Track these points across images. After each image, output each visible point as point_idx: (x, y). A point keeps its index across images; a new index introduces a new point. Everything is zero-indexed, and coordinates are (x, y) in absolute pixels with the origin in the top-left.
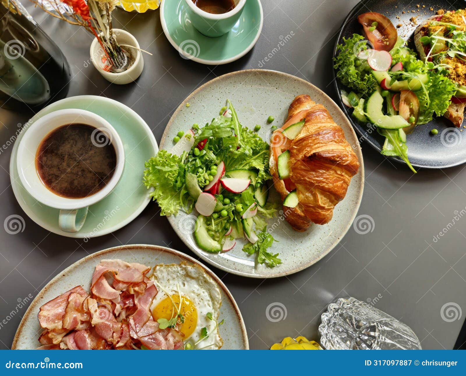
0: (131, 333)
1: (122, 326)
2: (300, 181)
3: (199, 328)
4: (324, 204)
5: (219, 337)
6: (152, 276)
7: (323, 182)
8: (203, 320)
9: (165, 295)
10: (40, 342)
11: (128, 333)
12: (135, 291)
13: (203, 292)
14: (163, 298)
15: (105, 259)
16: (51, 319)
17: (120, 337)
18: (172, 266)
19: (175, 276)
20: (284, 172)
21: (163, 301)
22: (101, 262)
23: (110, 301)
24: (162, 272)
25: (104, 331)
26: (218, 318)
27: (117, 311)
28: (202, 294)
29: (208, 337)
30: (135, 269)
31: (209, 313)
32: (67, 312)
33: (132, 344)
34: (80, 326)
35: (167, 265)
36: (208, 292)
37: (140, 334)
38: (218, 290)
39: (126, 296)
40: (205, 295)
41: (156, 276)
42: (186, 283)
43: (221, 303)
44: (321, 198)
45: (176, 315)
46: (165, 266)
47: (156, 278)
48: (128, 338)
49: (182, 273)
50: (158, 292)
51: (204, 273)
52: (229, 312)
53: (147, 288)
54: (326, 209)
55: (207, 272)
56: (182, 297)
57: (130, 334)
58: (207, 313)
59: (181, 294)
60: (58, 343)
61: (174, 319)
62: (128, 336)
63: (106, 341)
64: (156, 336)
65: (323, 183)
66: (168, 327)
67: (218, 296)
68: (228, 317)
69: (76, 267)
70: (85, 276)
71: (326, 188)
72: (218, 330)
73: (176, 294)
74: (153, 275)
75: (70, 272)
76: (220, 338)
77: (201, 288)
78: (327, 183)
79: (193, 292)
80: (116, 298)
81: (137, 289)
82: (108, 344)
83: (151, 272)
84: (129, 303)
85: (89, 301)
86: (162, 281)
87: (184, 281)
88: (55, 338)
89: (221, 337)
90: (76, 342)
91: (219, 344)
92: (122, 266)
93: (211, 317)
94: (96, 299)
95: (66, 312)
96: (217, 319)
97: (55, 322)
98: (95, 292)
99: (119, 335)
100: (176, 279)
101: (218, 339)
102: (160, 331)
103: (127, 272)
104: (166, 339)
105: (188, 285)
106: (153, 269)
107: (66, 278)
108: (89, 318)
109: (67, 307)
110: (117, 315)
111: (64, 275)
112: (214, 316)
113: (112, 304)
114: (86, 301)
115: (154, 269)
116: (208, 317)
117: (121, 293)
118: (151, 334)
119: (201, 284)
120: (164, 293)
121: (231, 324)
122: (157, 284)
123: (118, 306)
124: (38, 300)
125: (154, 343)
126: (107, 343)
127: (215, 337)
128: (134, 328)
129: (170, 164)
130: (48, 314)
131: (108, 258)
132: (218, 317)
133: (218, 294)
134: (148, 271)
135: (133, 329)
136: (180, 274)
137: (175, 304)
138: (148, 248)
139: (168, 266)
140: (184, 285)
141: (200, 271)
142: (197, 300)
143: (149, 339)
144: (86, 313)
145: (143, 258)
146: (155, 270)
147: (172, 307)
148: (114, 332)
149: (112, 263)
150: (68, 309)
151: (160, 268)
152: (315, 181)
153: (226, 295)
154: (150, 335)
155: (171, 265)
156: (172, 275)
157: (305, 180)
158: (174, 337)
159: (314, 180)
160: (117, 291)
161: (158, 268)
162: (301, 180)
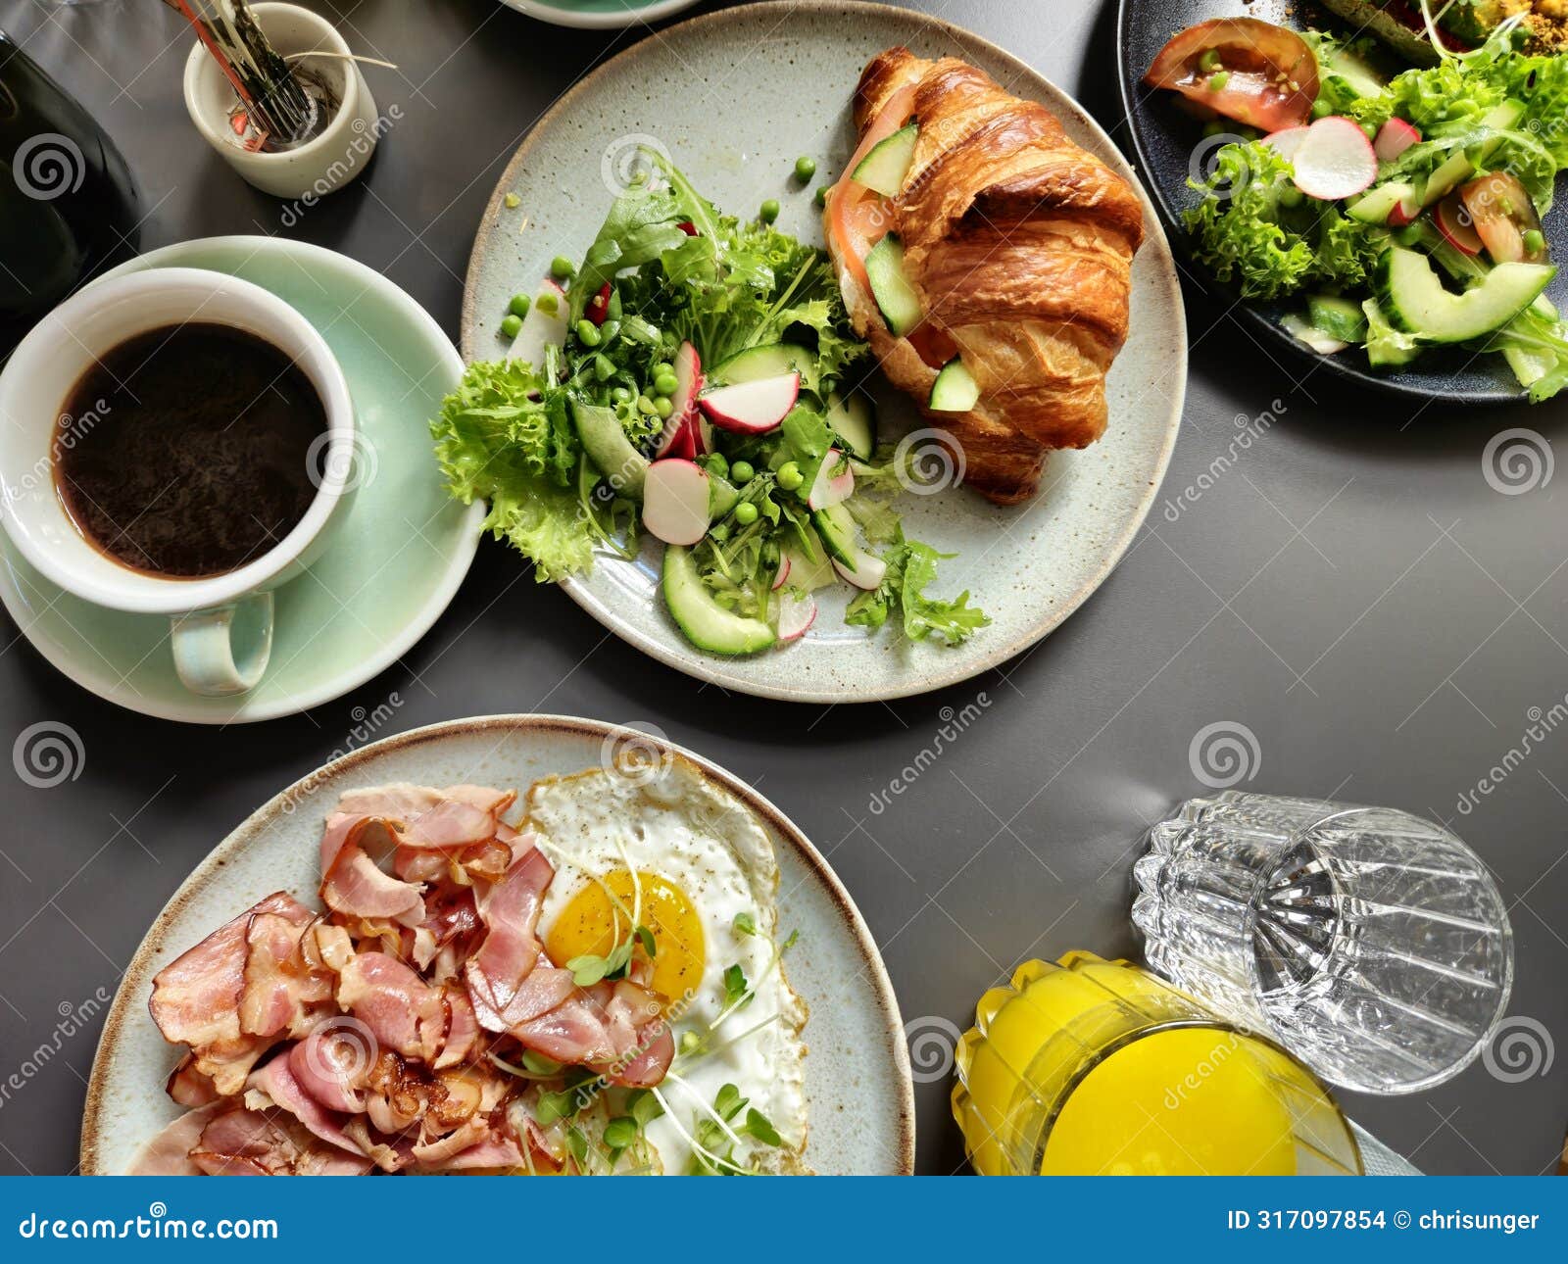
0: (479, 1015)
1: (444, 998)
2: (962, 314)
3: (714, 973)
4: (1065, 369)
5: (791, 992)
6: (525, 823)
7: (1039, 288)
8: (725, 940)
9: (579, 877)
10: (175, 1100)
11: (469, 1019)
12: (471, 874)
13: (711, 849)
14: (575, 890)
15: (352, 787)
16: (195, 1010)
17: (446, 1034)
18: (587, 779)
19: (603, 810)
20: (899, 305)
21: (578, 898)
22: (341, 801)
23: (393, 921)
24: (556, 804)
25: (384, 1022)
26: (777, 929)
27: (423, 954)
28: (708, 855)
29: (752, 995)
30: (463, 804)
31: (740, 916)
32: (249, 980)
33: (491, 1056)
34: (300, 1023)
35: (570, 778)
36: (726, 847)
37: (513, 1016)
38: (758, 830)
39: (445, 896)
40: (718, 856)
41: (540, 819)
42: (644, 827)
43: (777, 873)
44: (1051, 350)
45: (628, 936)
46: (564, 780)
47: (540, 826)
48: (471, 1036)
49: (628, 796)
50: (554, 873)
51: (703, 782)
52: (808, 901)
53: (515, 859)
54: (1078, 386)
55: (711, 777)
56: (640, 875)
57: (476, 1021)
58: (734, 915)
59: (633, 864)
60: (236, 1089)
61: (622, 949)
62: (470, 1026)
63: (400, 1056)
64: (568, 1015)
65: (1040, 291)
66: (605, 978)
67: (761, 853)
68: (812, 921)
69: (257, 829)
70: (297, 858)
71: (1053, 306)
72: (781, 968)
73: (619, 867)
74: (528, 818)
75: (239, 847)
76: (793, 997)
77: (701, 835)
78: (1053, 289)
79: (676, 853)
80: (410, 910)
81: (476, 864)
82: (406, 1064)
83: (518, 808)
84: (460, 919)
85: (319, 934)
86: (563, 836)
87: (637, 820)
88: (221, 1076)
89: (796, 992)
90: (297, 1078)
91: (793, 1016)
92: (416, 801)
93: (752, 928)
94: (344, 925)
95: (246, 981)
96: (774, 933)
97: (212, 1019)
98: (335, 901)
99: (440, 1026)
100: (610, 818)
101: (789, 999)
102: (580, 994)
103: (436, 818)
104: (605, 1020)
105: (655, 832)
106: (525, 798)
107: (231, 870)
108: (328, 991)
109: (246, 965)
110: (424, 966)
111: (221, 863)
112: (763, 920)
113: (400, 933)
114: (309, 937)
115: (530, 799)
116: (740, 930)
117: (426, 887)
118: (552, 1011)
119: (698, 823)
120: (575, 873)
121: (821, 941)
122: (548, 848)
123: (423, 938)
124: (148, 958)
125: (565, 1037)
126: (404, 1061)
127: (778, 994)
128: (488, 997)
129: (512, 396)
130: (184, 995)
131: (362, 784)
132: (775, 925)
133: (763, 845)
134: (507, 803)
135: (486, 1003)
136: (619, 798)
137: (618, 901)
138: (494, 727)
139: (575, 780)
140: (640, 835)
141: (685, 777)
142: (693, 878)
143: (549, 1025)
144: (317, 973)
145: (484, 766)
146: (531, 801)
147: (610, 912)
148: (419, 1021)
149: (382, 797)
150: (253, 971)
151: (548, 792)
152: (1011, 295)
153: (788, 845)
154: (548, 1012)
155: (583, 776)
156: (592, 807)
157: (977, 302)
158: (631, 1007)
159: (1005, 291)
160: (411, 885)
161: (541, 791)
162: (963, 309)
